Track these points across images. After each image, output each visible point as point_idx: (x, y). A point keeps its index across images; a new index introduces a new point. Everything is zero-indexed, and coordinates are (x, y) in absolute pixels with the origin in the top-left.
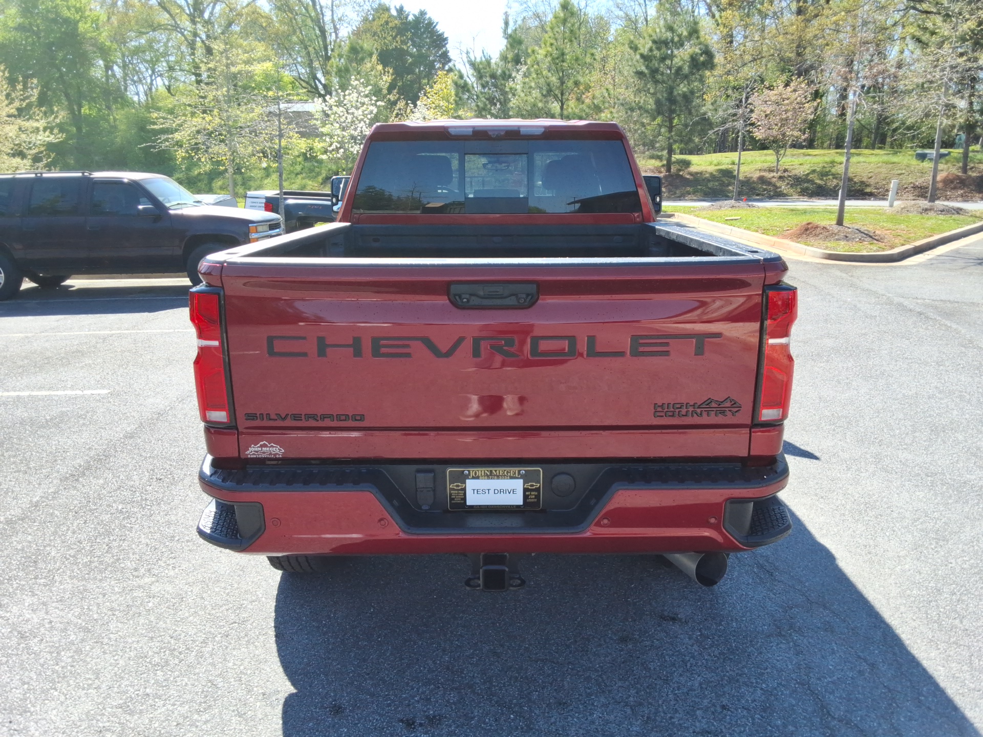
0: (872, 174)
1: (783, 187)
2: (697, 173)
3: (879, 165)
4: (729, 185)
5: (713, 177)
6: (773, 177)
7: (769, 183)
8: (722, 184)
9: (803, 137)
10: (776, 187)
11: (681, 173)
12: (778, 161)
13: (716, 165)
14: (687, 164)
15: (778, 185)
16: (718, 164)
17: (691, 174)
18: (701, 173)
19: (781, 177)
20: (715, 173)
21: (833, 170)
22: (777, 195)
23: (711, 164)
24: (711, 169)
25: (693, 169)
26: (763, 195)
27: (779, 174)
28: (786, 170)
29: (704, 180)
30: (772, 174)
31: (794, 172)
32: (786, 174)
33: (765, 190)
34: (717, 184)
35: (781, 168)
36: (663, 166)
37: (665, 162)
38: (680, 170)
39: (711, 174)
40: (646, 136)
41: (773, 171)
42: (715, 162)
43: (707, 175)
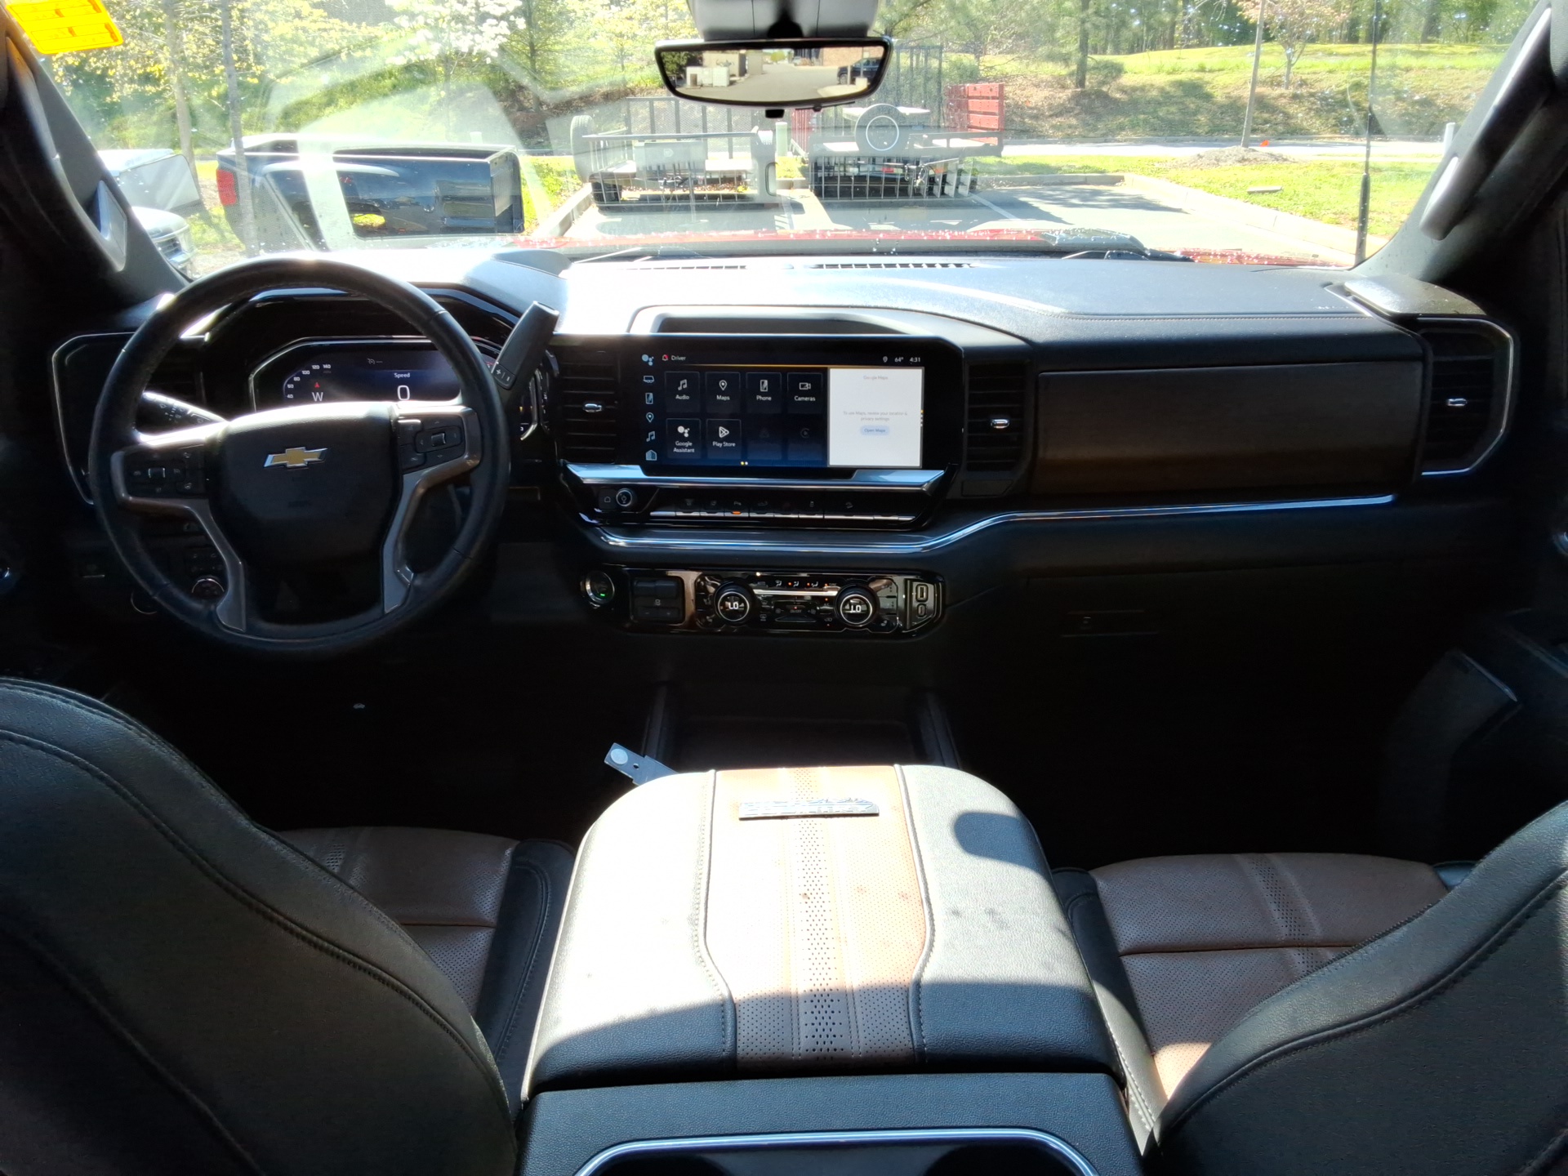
0: (1469, 91)
1: (1300, 114)
2: (1134, 89)
3: (1480, 73)
4: (1195, 113)
5: (1166, 97)
6: (1282, 96)
7: (1273, 109)
8: (1184, 111)
9: (1338, 19)
10: (1287, 116)
11: (1105, 89)
12: (1290, 64)
13: (1169, 73)
14: (1118, 70)
15: (1291, 111)
16: (1173, 72)
17: (1123, 90)
18: (1142, 89)
19: (1295, 97)
20: (1168, 89)
21: (1395, 82)
22: (1293, 132)
23: (1159, 71)
24: (1162, 80)
25: (1127, 80)
26: (1263, 131)
27: (1291, 90)
28: (1303, 83)
29: (1149, 102)
30: (1278, 91)
31: (1317, 87)
32: (1304, 91)
33: (1266, 122)
34: (1173, 109)
35: (1296, 78)
36: (1071, 74)
37: (1074, 67)
38: (1104, 83)
39: (1162, 90)
40: (1039, 17)
41: (1279, 85)
42: (1168, 67)
43: (1155, 93)
